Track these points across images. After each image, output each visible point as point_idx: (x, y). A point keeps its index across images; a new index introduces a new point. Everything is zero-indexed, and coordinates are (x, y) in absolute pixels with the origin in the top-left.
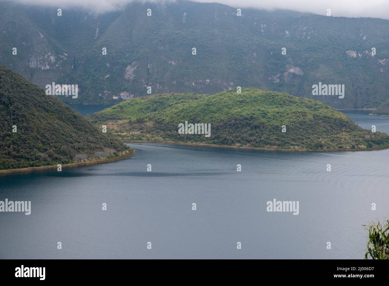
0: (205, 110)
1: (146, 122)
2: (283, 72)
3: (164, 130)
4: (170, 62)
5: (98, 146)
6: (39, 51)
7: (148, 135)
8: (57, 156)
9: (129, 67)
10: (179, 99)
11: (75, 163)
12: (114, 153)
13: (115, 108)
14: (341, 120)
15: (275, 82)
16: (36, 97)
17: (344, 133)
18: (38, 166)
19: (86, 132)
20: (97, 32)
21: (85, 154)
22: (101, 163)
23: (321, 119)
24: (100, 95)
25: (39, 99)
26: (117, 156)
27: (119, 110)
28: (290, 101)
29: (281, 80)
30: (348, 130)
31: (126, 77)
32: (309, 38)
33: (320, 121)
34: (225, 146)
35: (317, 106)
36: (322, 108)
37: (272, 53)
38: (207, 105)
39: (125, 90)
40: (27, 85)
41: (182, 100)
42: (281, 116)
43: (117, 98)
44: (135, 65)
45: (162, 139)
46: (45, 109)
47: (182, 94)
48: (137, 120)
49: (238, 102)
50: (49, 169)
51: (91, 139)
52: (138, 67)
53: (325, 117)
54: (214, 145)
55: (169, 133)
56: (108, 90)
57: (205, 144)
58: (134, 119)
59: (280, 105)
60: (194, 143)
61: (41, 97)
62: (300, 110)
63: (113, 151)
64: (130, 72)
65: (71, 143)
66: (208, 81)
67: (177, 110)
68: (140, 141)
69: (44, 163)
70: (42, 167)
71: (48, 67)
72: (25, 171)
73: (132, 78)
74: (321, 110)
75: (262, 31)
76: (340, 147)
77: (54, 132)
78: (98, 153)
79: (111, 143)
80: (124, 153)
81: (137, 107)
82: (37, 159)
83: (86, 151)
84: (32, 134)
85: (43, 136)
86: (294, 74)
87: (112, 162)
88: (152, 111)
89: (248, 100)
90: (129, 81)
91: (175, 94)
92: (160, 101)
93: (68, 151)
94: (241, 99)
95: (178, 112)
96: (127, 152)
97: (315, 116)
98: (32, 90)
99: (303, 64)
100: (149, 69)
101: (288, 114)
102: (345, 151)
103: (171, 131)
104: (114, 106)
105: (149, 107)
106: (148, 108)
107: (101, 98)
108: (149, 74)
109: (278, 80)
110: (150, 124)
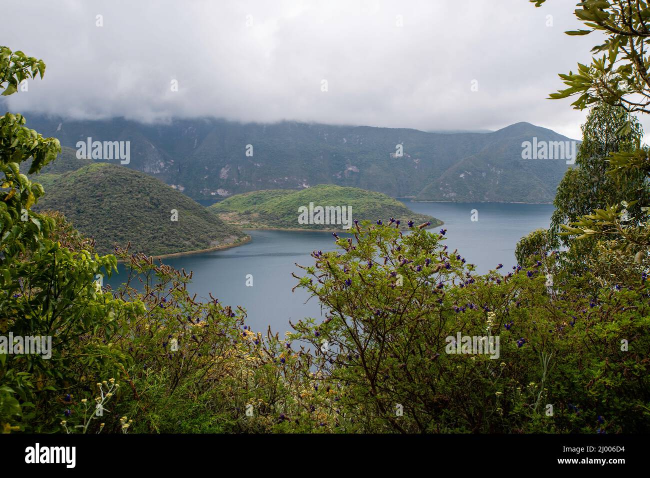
0: (299, 203)
1: (253, 213)
2: (344, 170)
3: (267, 219)
4: (255, 164)
5: (226, 234)
6: (152, 159)
7: (256, 224)
8: (198, 243)
9: (223, 170)
10: (273, 195)
11: (212, 248)
12: (238, 239)
13: (223, 203)
14: (401, 207)
15: (338, 178)
16: (176, 198)
17: (404, 217)
18: (186, 252)
19: (215, 224)
20: (196, 142)
21: (217, 241)
22: (230, 248)
23: (387, 207)
24: (201, 192)
25: (179, 200)
26: (240, 241)
27: (227, 204)
28: (363, 194)
29: (342, 176)
30: (406, 214)
31: (221, 177)
32: (361, 143)
33: (386, 209)
34: (318, 230)
35: (382, 197)
36: (386, 198)
37: (334, 156)
38: (300, 199)
39: (221, 187)
40: (169, 189)
41: (276, 195)
42: (358, 206)
43: (214, 194)
44: (228, 168)
45: (267, 227)
46: (184, 207)
47: (275, 191)
48: (245, 212)
49: (323, 195)
50: (193, 253)
51: (220, 229)
52: (230, 169)
53: (390, 205)
54: (309, 230)
55: (273, 221)
56: (208, 188)
57: (302, 230)
58: (242, 212)
59: (356, 197)
60: (294, 229)
61: (180, 198)
62: (372, 201)
63: (236, 238)
64: (224, 173)
65: (206, 233)
66: (287, 178)
67: (277, 204)
68: (251, 229)
69: (189, 249)
70: (188, 252)
71: (159, 171)
72: (177, 256)
73: (226, 178)
74: (386, 200)
75: (326, 138)
76: (403, 228)
77: (193, 225)
78: (227, 240)
79: (234, 232)
80: (244, 239)
81: (240, 202)
82: (184, 246)
83: (218, 239)
84: (177, 227)
85: (185, 228)
86: (352, 171)
87: (238, 246)
88: (252, 205)
89: (331, 194)
90: (223, 180)
91: (269, 190)
92: (259, 196)
93: (205, 239)
94: (326, 194)
95: (277, 205)
96: (246, 237)
97: (382, 205)
98: (173, 193)
99: (359, 164)
100: (239, 170)
101: (363, 204)
102: (407, 230)
103: (273, 220)
104: (222, 202)
105: (251, 201)
106: (249, 202)
107: (202, 194)
108: (239, 174)
109: (340, 177)
110: (256, 215)
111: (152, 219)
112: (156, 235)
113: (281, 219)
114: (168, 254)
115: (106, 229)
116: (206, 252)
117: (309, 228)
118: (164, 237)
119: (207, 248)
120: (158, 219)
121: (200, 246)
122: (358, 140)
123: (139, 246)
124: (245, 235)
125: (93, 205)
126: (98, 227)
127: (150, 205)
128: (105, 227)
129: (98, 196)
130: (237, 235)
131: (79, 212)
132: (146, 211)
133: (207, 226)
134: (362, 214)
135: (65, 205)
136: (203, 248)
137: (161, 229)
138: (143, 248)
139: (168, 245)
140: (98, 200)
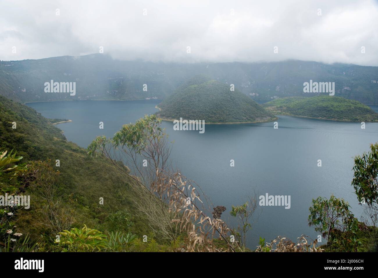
1: (283, 107)
3: (290, 111)
5: (264, 116)
6: (245, 81)
7: (284, 112)
9: (278, 87)
11: (256, 122)
12: (270, 119)
13: (271, 102)
17: (368, 115)
18: (243, 122)
19: (260, 110)
20: (266, 73)
21: (260, 119)
22: (265, 122)
23: (358, 108)
26: (272, 120)
27: (273, 102)
28: (344, 101)
30: (370, 113)
31: (276, 90)
32: (354, 75)
34: (315, 118)
35: (356, 103)
39: (276, 95)
41: (298, 99)
42: (340, 107)
43: (272, 98)
45: (289, 114)
46: (246, 102)
50: (246, 123)
51: (262, 113)
52: (281, 87)
53: (360, 108)
55: (292, 112)
56: (269, 95)
58: (279, 106)
59: (340, 102)
62: (348, 104)
65: (255, 114)
68: (281, 114)
69: (245, 121)
71: (248, 86)
72: (238, 124)
74: (358, 105)
77: (249, 110)
78: (264, 118)
79: (270, 115)
80: (274, 119)
81: (280, 102)
82: (242, 119)
83: (260, 117)
84: (241, 110)
85: (245, 111)
86: (346, 90)
87: (269, 122)
90: (277, 92)
92: (289, 99)
93: (253, 117)
95: (296, 104)
97: (355, 107)
99: (351, 86)
100: (285, 87)
101: (343, 106)
106: (284, 102)
108: (285, 89)
109: (339, 92)
110: (285, 108)
111: (229, 106)
112: (230, 113)
113: (297, 111)
114: (234, 122)
115: (209, 109)
116: (253, 123)
117: (310, 116)
118: (234, 114)
119: (253, 121)
120: (232, 106)
121: (250, 120)
122: (352, 73)
123: (222, 118)
124: (275, 117)
125: (205, 98)
126: (205, 108)
127: (230, 100)
128: (209, 108)
129: (208, 94)
130: (271, 117)
131: (199, 101)
132: (227, 102)
133: (256, 111)
134: (341, 111)
135: (194, 98)
136: (252, 121)
137: (233, 111)
138: (223, 118)
139: (235, 118)
140: (208, 96)
